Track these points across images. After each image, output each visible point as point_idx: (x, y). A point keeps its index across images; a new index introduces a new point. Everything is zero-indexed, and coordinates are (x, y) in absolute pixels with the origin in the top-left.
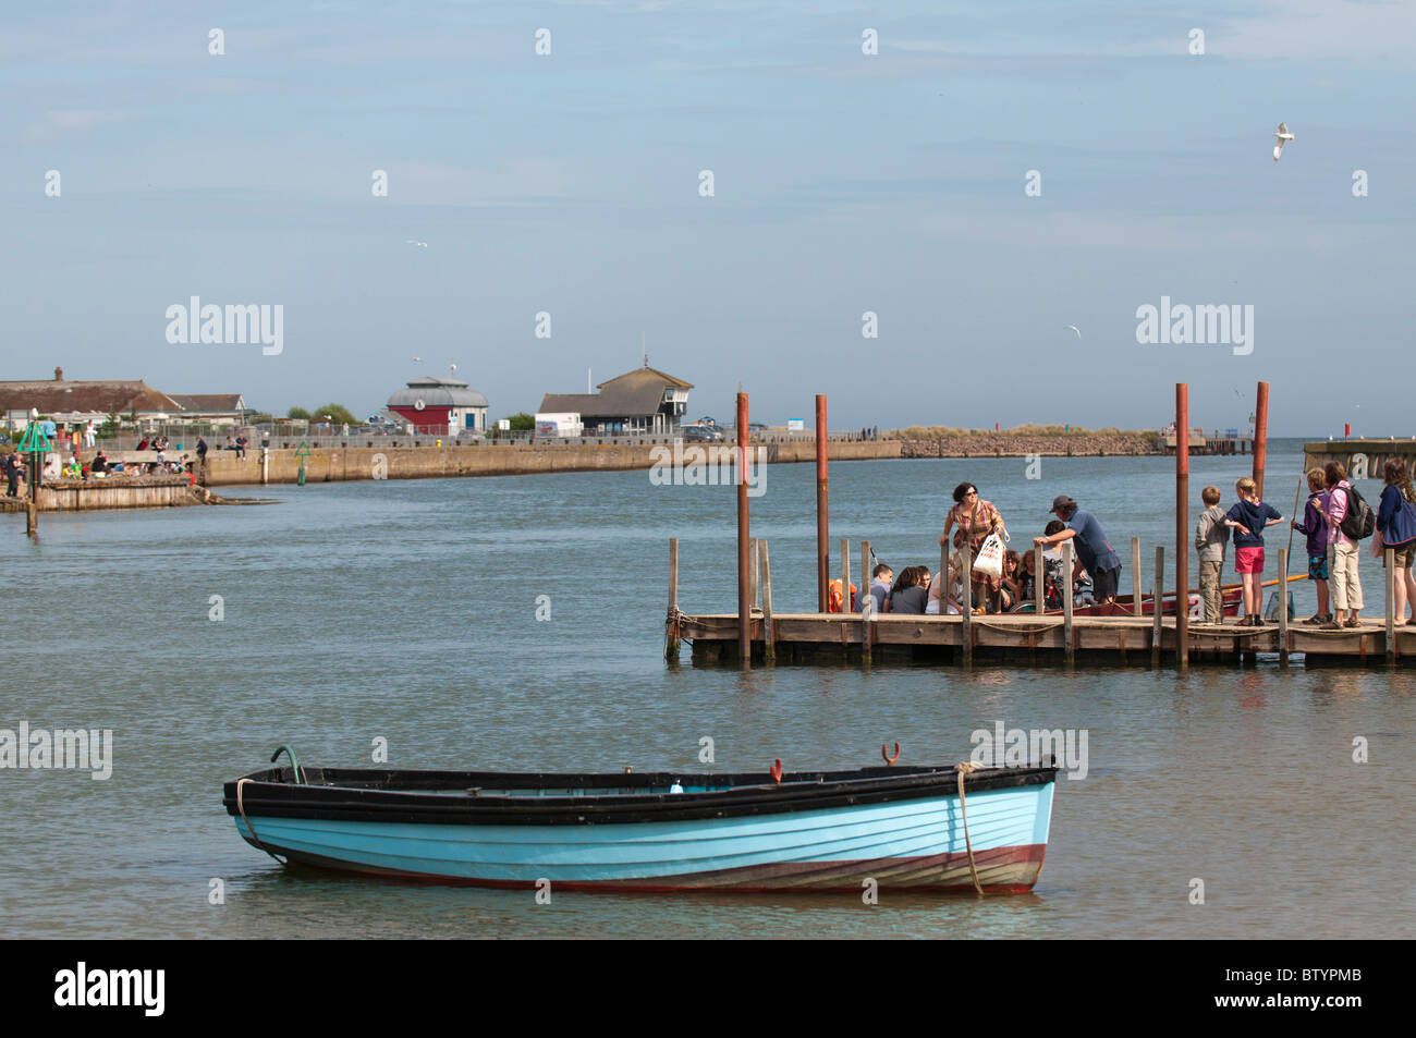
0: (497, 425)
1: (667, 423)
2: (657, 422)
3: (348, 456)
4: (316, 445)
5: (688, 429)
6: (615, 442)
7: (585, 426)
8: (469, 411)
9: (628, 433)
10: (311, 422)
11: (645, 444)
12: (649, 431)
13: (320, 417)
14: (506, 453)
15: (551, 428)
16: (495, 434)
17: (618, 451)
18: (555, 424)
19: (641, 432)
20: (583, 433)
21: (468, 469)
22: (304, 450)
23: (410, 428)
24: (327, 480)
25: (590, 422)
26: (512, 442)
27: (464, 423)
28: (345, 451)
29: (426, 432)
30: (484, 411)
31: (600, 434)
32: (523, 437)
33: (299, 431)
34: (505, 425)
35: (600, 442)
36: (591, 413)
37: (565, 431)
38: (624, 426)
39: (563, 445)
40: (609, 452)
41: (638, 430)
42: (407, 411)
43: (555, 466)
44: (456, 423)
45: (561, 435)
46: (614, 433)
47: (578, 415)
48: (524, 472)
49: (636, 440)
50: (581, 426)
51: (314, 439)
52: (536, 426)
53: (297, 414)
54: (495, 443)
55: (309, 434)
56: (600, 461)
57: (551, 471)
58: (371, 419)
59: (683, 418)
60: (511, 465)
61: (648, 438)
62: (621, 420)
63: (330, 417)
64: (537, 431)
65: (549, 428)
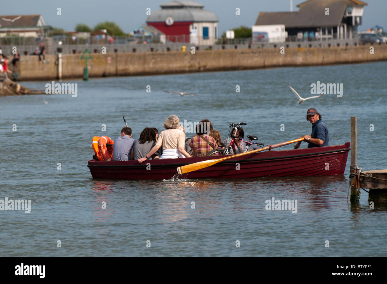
0: (224, 36)
1: (348, 31)
2: (341, 30)
3: (119, 58)
4: (95, 51)
5: (363, 35)
6: (310, 46)
7: (289, 34)
8: (205, 25)
9: (319, 39)
10: (92, 35)
11: (332, 47)
12: (335, 37)
13: (98, 31)
14: (232, 55)
15: (263, 37)
16: (223, 41)
17: (312, 53)
18: (266, 33)
19: (329, 39)
20: (287, 40)
21: (205, 66)
22: (87, 55)
23: (163, 38)
24: (104, 76)
25: (292, 31)
26: (236, 47)
27: (201, 33)
28: (117, 56)
29: (174, 41)
30: (215, 25)
31: (299, 40)
32: (244, 44)
33: (83, 41)
34: (231, 35)
35: (299, 46)
36: (293, 25)
37: (274, 39)
38: (317, 34)
39: (272, 48)
40: (305, 53)
41: (327, 36)
42: (161, 26)
43: (267, 63)
44: (195, 33)
45: (271, 41)
46: (310, 39)
47: (283, 27)
48: (245, 68)
49: (325, 44)
50: (285, 34)
51: (94, 47)
52: (254, 35)
53: (81, 29)
54: (223, 48)
55: (91, 43)
56: (300, 59)
57: (264, 67)
58: (135, 32)
59: (359, 28)
60: (235, 63)
61: (334, 42)
62: (314, 29)
63: (105, 31)
64: (254, 39)
65: (262, 36)
